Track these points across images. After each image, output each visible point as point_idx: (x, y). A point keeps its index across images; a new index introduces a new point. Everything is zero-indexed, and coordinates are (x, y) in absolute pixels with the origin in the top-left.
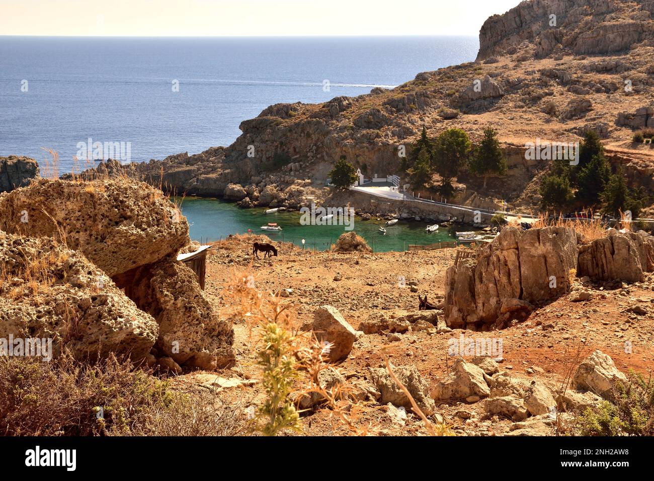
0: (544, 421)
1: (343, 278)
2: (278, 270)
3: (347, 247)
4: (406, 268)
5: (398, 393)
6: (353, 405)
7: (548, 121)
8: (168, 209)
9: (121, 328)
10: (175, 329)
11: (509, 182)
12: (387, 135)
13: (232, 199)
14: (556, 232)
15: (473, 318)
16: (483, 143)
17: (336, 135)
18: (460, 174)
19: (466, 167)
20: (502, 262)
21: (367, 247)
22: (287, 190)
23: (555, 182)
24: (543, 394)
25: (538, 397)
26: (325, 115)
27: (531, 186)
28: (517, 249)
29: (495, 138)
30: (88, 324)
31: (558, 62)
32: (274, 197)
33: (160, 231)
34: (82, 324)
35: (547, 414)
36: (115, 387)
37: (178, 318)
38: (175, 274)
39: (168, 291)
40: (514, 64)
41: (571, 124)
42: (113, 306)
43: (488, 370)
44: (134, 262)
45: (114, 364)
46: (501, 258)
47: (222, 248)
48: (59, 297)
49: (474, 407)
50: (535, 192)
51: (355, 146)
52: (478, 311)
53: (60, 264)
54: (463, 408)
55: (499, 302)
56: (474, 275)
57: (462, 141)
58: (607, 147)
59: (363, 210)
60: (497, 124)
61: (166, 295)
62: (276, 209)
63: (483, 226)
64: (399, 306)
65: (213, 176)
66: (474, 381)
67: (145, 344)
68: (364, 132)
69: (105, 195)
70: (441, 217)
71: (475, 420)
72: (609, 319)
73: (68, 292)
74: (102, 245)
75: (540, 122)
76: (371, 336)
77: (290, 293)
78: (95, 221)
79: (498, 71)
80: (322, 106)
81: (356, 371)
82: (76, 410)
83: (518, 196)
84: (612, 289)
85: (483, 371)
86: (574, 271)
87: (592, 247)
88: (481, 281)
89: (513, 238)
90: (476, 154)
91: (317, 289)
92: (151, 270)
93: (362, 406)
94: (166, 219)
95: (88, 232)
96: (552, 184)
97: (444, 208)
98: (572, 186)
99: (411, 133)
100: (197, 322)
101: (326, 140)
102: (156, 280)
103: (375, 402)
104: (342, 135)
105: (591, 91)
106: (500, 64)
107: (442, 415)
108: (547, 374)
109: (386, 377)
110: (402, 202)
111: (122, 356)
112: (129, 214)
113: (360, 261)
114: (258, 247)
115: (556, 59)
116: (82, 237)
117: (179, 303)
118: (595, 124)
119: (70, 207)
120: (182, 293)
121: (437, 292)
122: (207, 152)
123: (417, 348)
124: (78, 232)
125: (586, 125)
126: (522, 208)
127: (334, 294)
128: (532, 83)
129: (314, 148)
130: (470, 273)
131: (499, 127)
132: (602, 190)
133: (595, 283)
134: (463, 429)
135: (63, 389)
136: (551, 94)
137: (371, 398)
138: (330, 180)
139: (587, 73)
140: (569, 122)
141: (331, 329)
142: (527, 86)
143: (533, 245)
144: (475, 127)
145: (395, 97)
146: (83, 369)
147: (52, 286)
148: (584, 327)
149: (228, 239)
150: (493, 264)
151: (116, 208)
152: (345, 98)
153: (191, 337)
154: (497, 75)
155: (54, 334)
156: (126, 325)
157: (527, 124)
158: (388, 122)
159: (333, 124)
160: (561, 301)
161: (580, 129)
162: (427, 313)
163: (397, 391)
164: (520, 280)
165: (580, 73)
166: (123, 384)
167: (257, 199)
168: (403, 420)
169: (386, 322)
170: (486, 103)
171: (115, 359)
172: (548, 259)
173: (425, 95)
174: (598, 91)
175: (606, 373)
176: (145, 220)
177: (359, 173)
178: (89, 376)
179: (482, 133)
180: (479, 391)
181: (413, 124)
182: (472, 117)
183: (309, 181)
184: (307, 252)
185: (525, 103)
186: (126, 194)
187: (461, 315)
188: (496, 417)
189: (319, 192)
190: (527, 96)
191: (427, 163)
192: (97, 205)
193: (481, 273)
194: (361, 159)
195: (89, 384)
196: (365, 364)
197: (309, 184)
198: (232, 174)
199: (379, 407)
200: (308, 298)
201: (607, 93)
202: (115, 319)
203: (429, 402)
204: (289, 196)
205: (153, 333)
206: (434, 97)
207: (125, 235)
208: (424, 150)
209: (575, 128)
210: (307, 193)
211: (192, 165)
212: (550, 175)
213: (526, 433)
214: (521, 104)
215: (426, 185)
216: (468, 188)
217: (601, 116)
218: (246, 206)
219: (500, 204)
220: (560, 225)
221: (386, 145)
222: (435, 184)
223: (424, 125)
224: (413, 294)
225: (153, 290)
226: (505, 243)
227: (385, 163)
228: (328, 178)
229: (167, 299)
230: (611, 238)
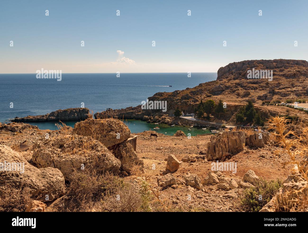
0: (235, 191)
1: (177, 144)
2: (158, 142)
3: (179, 135)
4: (196, 141)
5: (191, 183)
6: (178, 186)
7: (237, 98)
8: (125, 127)
9: (110, 164)
10: (126, 163)
11: (226, 115)
12: (191, 101)
13: (145, 120)
14: (239, 133)
15: (215, 158)
16: (219, 104)
17: (176, 101)
18: (212, 113)
19: (214, 111)
20: (223, 141)
21: (185, 135)
22: (161, 118)
23: (240, 115)
24: (234, 183)
25: (233, 184)
26: (173, 96)
27: (233, 117)
28: (228, 137)
29: (222, 102)
30: (100, 162)
31: (240, 81)
32: (157, 119)
33: (122, 134)
34: (99, 162)
35: (236, 189)
36: (108, 181)
37: (127, 159)
38: (126, 146)
39: (124, 151)
40: (227, 81)
41: (244, 99)
42: (108, 157)
43: (218, 175)
44: (115, 143)
45: (108, 174)
46: (223, 140)
47: (142, 135)
48: (92, 154)
49: (214, 186)
50: (234, 118)
51: (181, 105)
52: (216, 156)
53: (93, 144)
54: (211, 187)
55: (222, 153)
56: (215, 145)
57: (213, 103)
58: (255, 106)
59: (184, 123)
60: (223, 98)
61: (124, 153)
62: (158, 123)
63: (219, 128)
64: (194, 153)
65: (140, 113)
66: (214, 179)
67: (117, 168)
68: (184, 101)
69: (106, 123)
70: (207, 126)
71: (214, 190)
72: (254, 159)
73: (95, 153)
74: (105, 138)
75: (235, 98)
76: (185, 163)
77: (162, 149)
78: (103, 131)
79: (223, 83)
80: (171, 93)
81: (180, 174)
82: (96, 188)
83: (229, 120)
84: (256, 150)
85: (217, 175)
86: (244, 144)
87: (250, 137)
88: (217, 147)
89: (226, 134)
90: (217, 107)
91: (170, 148)
92: (120, 145)
93: (181, 186)
94: (124, 130)
95: (101, 134)
96: (239, 116)
97: (207, 123)
98: (245, 117)
99: (198, 101)
100: (133, 161)
101: (173, 103)
102: (121, 148)
103: (185, 185)
104: (178, 101)
105: (250, 89)
106: (224, 81)
107: (205, 189)
108: (236, 176)
109: (188, 178)
110: (195, 121)
111: (110, 172)
112: (113, 129)
113: (183, 139)
114: (152, 135)
115: (240, 80)
116: (100, 136)
117: (128, 155)
118: (251, 99)
119: (96, 127)
120: (128, 152)
121: (205, 148)
122: (138, 106)
123: (198, 168)
124: (98, 134)
125: (249, 99)
126: (230, 123)
127: (175, 149)
128: (233, 87)
129: (169, 105)
130: (214, 145)
131: (223, 99)
132: (253, 118)
133: (251, 148)
134: (211, 193)
135: (93, 182)
136: (238, 90)
137: (184, 184)
138: (174, 114)
139: (248, 84)
140: (244, 98)
141: (173, 162)
142: (231, 87)
143: (232, 136)
144: (216, 99)
145: (193, 91)
146: (99, 176)
147: (90, 151)
148: (247, 161)
149: (144, 132)
150: (221, 142)
151: (110, 127)
152: (178, 91)
153: (131, 165)
154: (223, 84)
155: (91, 166)
156: (111, 163)
157: (232, 99)
158: (191, 98)
159: (175, 98)
160: (241, 153)
161: (247, 100)
162: (202, 156)
163: (191, 182)
164: (229, 147)
165: (246, 84)
166: (110, 180)
167: (152, 120)
168: (193, 191)
169: (189, 159)
170: (219, 92)
171: (108, 173)
172: (237, 141)
173: (202, 90)
174: (252, 89)
175: (253, 177)
176: (118, 131)
177: (182, 113)
178: (100, 178)
179: (218, 101)
180: (216, 182)
181: (198, 98)
182: (215, 96)
183: (168, 115)
184: (167, 136)
185: (231, 92)
186: (112, 123)
187: (211, 157)
188: (220, 190)
189: (171, 118)
190: (231, 90)
191: (202, 110)
192: (104, 126)
193: (217, 145)
194: (183, 109)
195: (100, 181)
196: (183, 172)
197: (168, 116)
198: (145, 113)
199: (186, 187)
200: (167, 150)
201: (255, 90)
202: (108, 161)
203: (201, 185)
204: (162, 119)
205: (119, 165)
206: (204, 90)
207: (112, 135)
208: (202, 106)
209: (245, 100)
210: (167, 119)
211: (134, 110)
212: (238, 113)
213: (229, 195)
214: (230, 93)
215: (202, 116)
216: (214, 117)
217: (253, 96)
218: (149, 122)
219: (224, 122)
220: (240, 130)
221: (190, 104)
222: (205, 116)
223: (201, 99)
224: (198, 149)
225: (120, 151)
226: (224, 136)
227: (190, 110)
228: (173, 114)
229: (124, 154)
230: (255, 134)
